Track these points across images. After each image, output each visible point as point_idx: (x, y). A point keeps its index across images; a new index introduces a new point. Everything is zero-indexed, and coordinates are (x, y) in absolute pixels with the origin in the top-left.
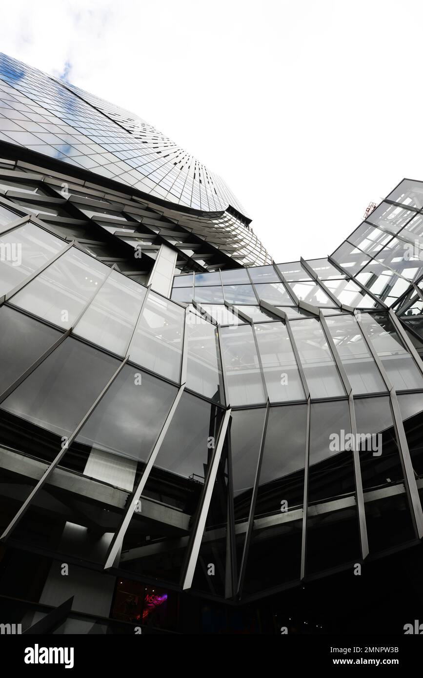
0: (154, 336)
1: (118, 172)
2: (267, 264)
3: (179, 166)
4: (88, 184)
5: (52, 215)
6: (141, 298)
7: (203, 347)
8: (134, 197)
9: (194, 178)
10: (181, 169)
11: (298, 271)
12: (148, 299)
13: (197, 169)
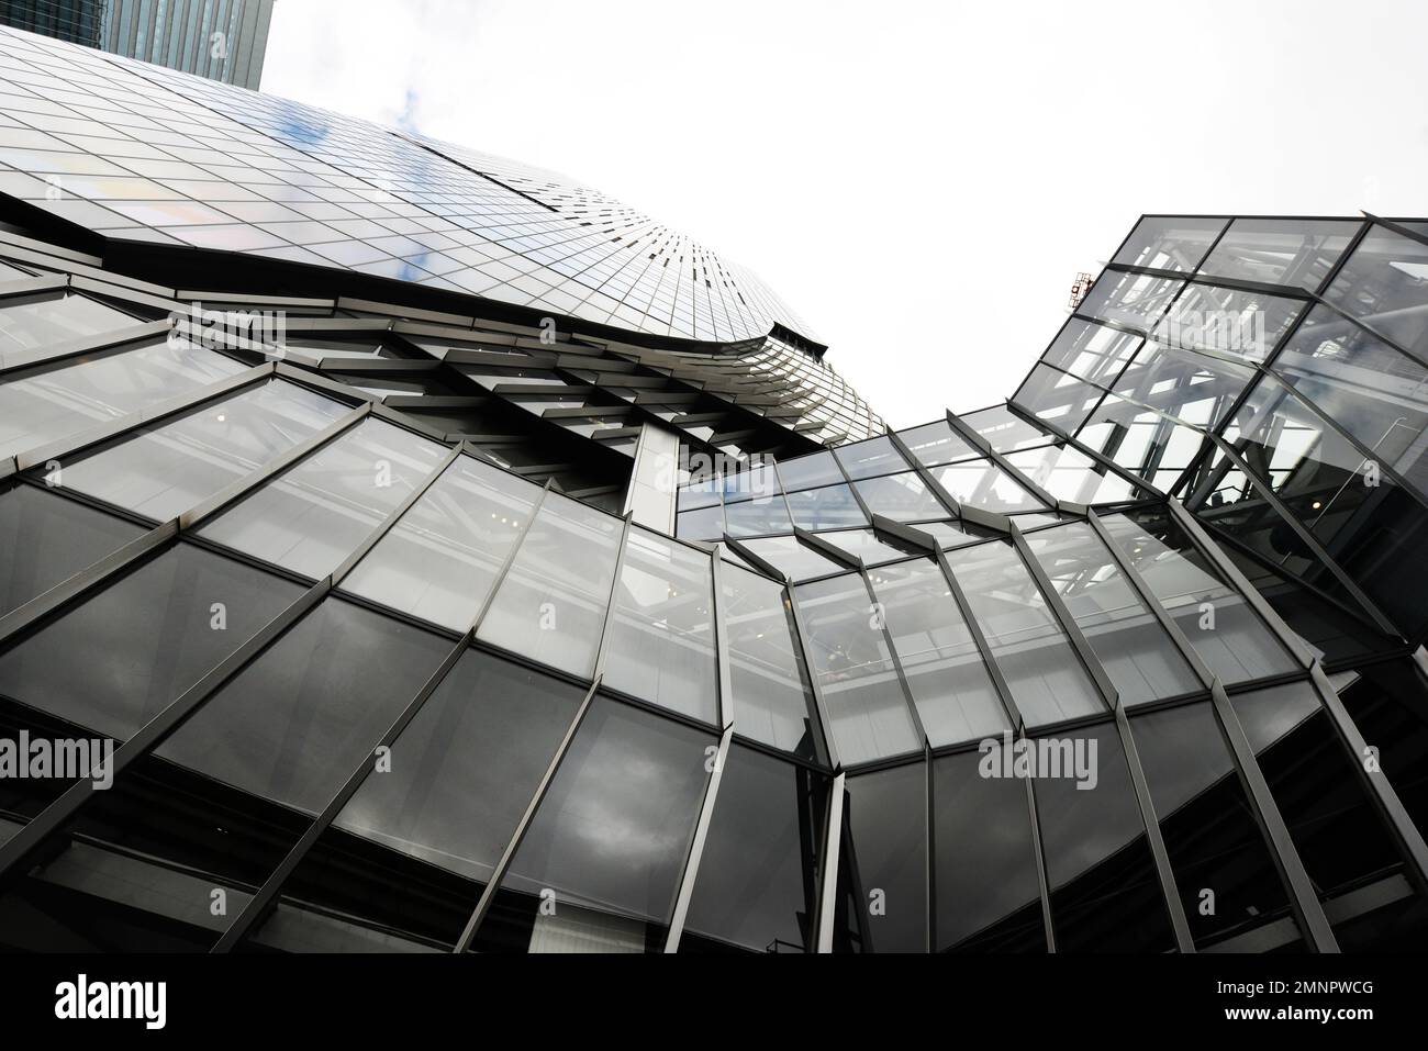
0: (650, 624)
1: (537, 289)
2: (875, 435)
3: (660, 259)
4: (480, 323)
5: (414, 394)
6: (612, 544)
7: (760, 636)
8: (576, 336)
9: (695, 278)
10: (665, 265)
11: (945, 441)
12: (629, 545)
13: (698, 259)
